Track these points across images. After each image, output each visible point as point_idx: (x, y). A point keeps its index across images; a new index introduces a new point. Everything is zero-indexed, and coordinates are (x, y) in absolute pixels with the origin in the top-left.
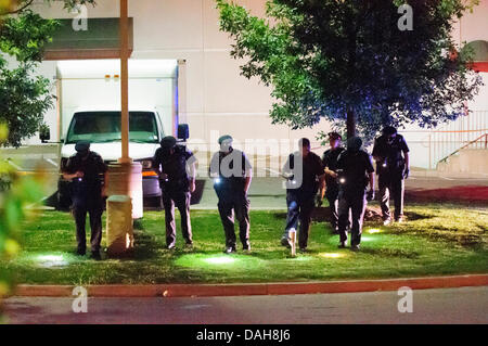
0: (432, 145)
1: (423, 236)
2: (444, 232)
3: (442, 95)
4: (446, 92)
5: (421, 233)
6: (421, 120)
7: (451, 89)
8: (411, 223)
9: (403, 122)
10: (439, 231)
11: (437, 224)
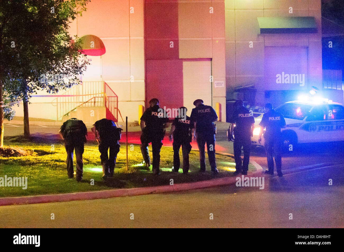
0: (59, 104)
1: (47, 166)
2: (61, 163)
3: (61, 71)
4: (65, 69)
5: (46, 164)
6: (48, 88)
7: (68, 67)
8: (39, 157)
9: (36, 90)
10: (58, 163)
11: (57, 158)
